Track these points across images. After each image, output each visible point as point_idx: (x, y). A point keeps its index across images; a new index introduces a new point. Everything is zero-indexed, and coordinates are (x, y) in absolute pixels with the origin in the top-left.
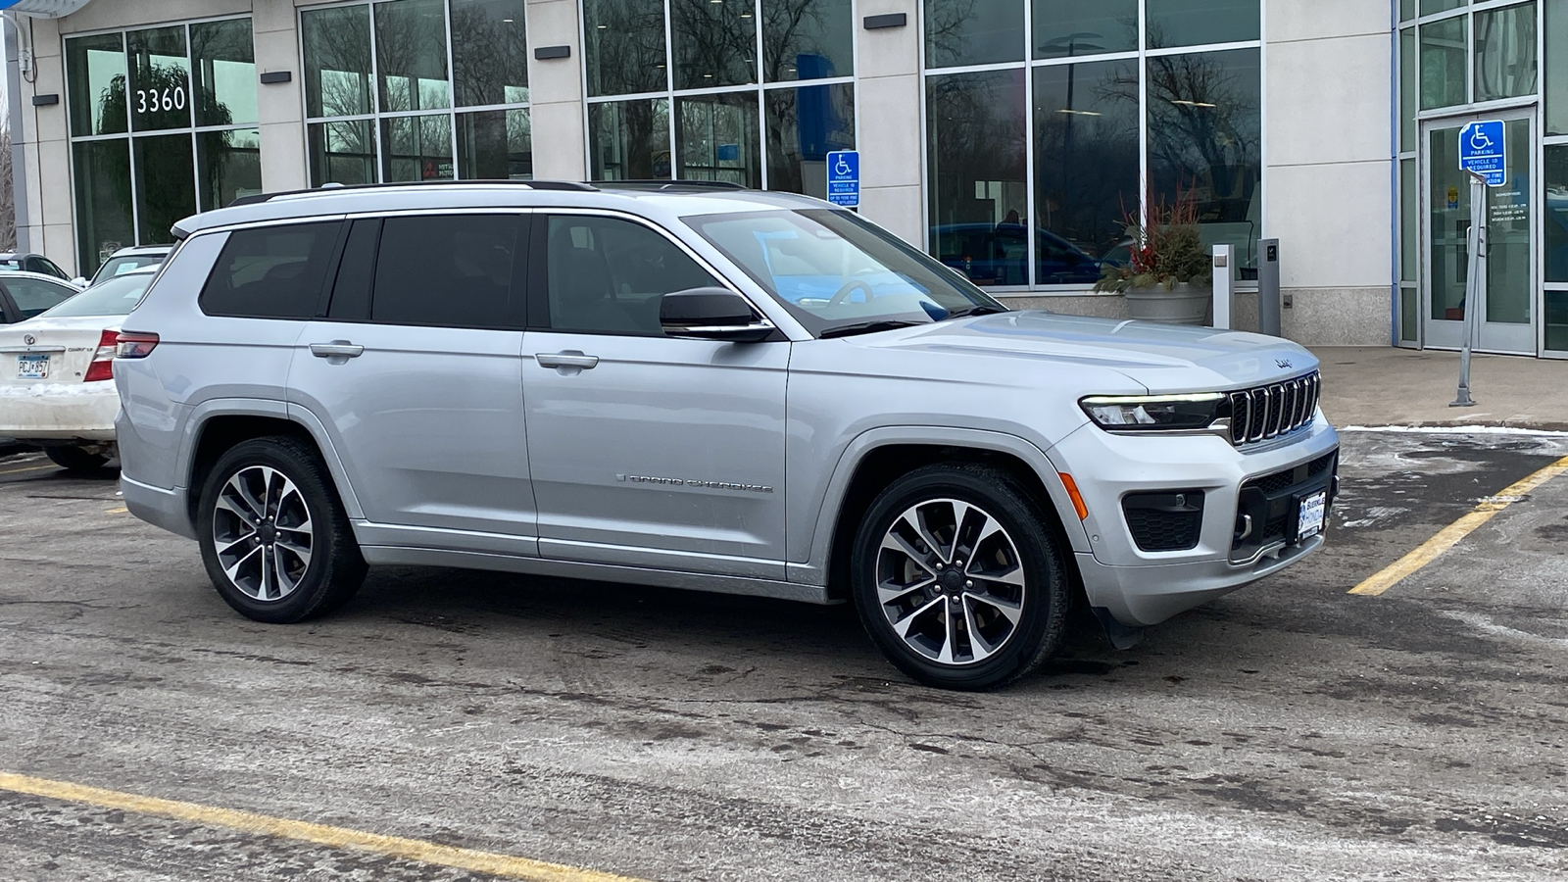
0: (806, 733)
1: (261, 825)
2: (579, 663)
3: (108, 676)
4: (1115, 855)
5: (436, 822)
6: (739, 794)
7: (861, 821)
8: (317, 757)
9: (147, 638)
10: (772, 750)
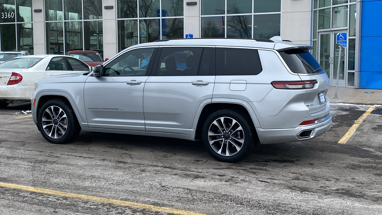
0: (231, 177)
1: (106, 201)
2: (162, 159)
3: (41, 161)
4: (327, 209)
5: (151, 200)
6: (223, 193)
7: (259, 200)
8: (109, 183)
9: (46, 151)
10: (225, 181)
